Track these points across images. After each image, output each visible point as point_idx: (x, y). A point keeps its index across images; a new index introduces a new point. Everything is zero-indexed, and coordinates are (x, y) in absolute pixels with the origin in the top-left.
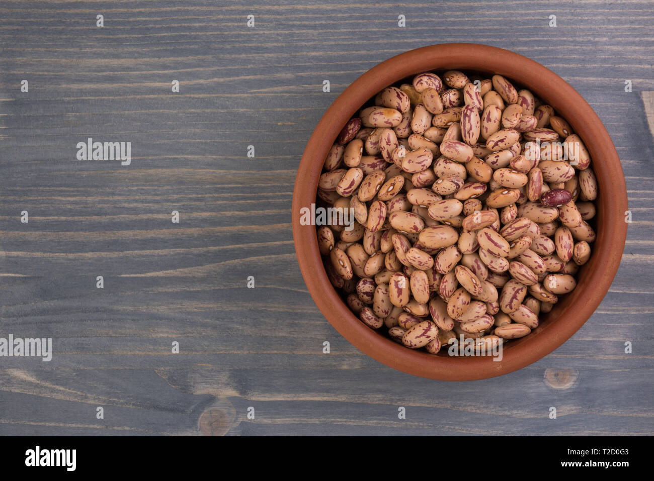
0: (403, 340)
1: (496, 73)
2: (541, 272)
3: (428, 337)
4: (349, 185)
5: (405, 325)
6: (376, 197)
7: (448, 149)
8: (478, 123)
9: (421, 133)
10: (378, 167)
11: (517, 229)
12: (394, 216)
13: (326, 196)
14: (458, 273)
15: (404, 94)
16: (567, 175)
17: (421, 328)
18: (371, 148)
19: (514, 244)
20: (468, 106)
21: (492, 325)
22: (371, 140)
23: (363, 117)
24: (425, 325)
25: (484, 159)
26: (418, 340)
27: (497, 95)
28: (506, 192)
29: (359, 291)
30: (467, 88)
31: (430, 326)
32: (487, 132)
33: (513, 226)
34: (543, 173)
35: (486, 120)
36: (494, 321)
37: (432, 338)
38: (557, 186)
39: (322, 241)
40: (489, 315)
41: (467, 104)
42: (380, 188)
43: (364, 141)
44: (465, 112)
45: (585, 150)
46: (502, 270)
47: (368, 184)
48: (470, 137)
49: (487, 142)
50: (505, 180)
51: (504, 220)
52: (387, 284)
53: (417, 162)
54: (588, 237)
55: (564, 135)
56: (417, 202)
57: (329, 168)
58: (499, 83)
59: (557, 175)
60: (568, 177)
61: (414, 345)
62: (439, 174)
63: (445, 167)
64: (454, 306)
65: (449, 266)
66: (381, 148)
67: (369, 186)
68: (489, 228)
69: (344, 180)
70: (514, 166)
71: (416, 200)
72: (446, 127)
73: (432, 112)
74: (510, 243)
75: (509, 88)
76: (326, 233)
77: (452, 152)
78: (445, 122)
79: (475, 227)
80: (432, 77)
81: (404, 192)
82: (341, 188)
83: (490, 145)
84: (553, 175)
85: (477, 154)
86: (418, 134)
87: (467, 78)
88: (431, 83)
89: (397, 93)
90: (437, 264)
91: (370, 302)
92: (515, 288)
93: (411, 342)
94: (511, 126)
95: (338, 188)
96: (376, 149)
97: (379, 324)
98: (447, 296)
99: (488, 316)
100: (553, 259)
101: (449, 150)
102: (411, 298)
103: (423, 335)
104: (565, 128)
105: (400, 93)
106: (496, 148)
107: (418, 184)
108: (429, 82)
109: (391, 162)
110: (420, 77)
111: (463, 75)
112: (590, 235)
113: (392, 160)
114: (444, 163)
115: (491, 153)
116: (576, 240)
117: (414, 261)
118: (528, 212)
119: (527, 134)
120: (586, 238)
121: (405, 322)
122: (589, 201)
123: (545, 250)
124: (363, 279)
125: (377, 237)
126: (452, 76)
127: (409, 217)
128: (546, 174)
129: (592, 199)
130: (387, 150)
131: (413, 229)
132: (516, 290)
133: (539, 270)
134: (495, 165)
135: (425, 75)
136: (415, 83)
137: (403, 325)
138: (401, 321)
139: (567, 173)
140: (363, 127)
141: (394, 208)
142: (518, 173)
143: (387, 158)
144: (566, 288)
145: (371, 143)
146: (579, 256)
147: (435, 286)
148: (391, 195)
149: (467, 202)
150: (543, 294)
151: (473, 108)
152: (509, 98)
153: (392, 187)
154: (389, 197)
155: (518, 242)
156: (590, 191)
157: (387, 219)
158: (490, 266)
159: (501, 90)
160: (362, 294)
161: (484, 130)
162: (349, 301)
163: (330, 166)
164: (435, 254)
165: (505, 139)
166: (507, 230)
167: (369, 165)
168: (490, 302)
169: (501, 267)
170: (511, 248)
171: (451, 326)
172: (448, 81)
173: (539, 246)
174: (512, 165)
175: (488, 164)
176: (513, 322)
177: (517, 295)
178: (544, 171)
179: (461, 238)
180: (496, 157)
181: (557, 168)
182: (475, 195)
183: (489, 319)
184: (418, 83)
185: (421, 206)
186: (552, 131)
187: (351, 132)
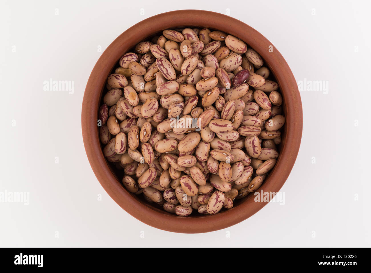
0: (208, 211)
1: (163, 30)
2: (259, 124)
3: (220, 201)
4: (121, 146)
5: (204, 202)
6: (140, 143)
7: (161, 91)
8: (169, 65)
9: (142, 90)
10: (132, 125)
11: (229, 110)
12: (157, 146)
13: (114, 159)
14: (213, 156)
15: (119, 75)
16: (238, 61)
17: (213, 199)
18: (121, 116)
19: (234, 119)
20: (158, 58)
21: (253, 171)
22: (118, 112)
23: (106, 102)
24: (214, 196)
25: (186, 82)
26: (216, 206)
27: (171, 42)
28: (210, 93)
29: (166, 199)
30: (152, 49)
31: (217, 194)
32: (178, 67)
33: (226, 110)
34: (224, 69)
35: (173, 60)
36: (252, 167)
37: (223, 201)
38: (238, 71)
39: (128, 186)
40: (247, 166)
41: (157, 58)
42: (139, 136)
43: (115, 115)
44: (158, 63)
45: (239, 41)
46: (236, 138)
47: (131, 139)
48: (170, 76)
49: (182, 72)
50: (204, 88)
51: (219, 109)
52: (180, 185)
53: (150, 109)
54: (273, 87)
55: (223, 39)
56: (165, 131)
57: (105, 143)
58: (168, 35)
59: (233, 65)
60: (239, 62)
61: (215, 211)
62: (166, 107)
63: (167, 102)
64: (224, 175)
65: (206, 155)
66: (126, 113)
67: (132, 139)
68: (214, 119)
69: (116, 144)
70: (205, 77)
71: (164, 130)
72: (154, 78)
73: (141, 75)
74: (231, 120)
75: (174, 34)
76: (127, 179)
77: (165, 91)
78: (152, 76)
79: (205, 124)
80: (129, 55)
81: (154, 130)
82: (118, 150)
83: (184, 72)
84: (231, 66)
85: (181, 82)
86: (141, 92)
87: (148, 43)
88: (130, 59)
89: (115, 77)
90: (198, 157)
91: (177, 202)
92: (250, 142)
93: (213, 210)
94: (189, 54)
95: (116, 151)
96: (124, 115)
97: (190, 211)
98: (216, 172)
99: (247, 168)
100: (262, 112)
101: (163, 91)
102: (198, 186)
103: (217, 202)
104: (221, 35)
105: (117, 76)
106: (188, 72)
107: (159, 120)
108: (129, 59)
109: (137, 117)
110: (122, 59)
111: (145, 43)
112: (274, 85)
113: (136, 116)
114: (165, 99)
115: (188, 76)
116: (268, 94)
117: (185, 163)
118: (230, 96)
119: (202, 53)
120: (273, 89)
121: (203, 201)
122: (262, 67)
123: (254, 111)
124: (165, 191)
125: (156, 164)
126: (140, 47)
127: (166, 142)
128: (226, 69)
129: (262, 65)
130: (130, 112)
131: (172, 148)
132: (252, 142)
133: (257, 124)
134: (194, 82)
135: (124, 57)
136: (121, 65)
137: (202, 203)
138: (201, 201)
139: (237, 60)
140: (109, 107)
141: (154, 142)
142: (209, 79)
143: (133, 116)
144: (280, 124)
145: (119, 114)
146: (275, 102)
147: (206, 170)
148: (147, 137)
149: (192, 113)
150: (270, 135)
151: (161, 58)
152: (178, 39)
153: (145, 132)
154: (147, 139)
155: (235, 117)
156: (257, 61)
157: (154, 150)
158: (228, 140)
159: (171, 38)
160: (169, 200)
161: (176, 67)
162: (166, 209)
163: (105, 141)
164: (194, 153)
165: (190, 64)
166: (224, 114)
167: (126, 127)
168: (242, 159)
169: (234, 137)
170: (233, 123)
171: (229, 187)
172: (140, 52)
173: (249, 110)
174: (203, 77)
175: (190, 84)
176: (264, 161)
177: (254, 144)
178: (224, 67)
179: (201, 135)
180: (192, 78)
181: (230, 61)
182: (193, 106)
183: (249, 169)
184: (123, 63)
185: (169, 132)
186: (215, 41)
187: (103, 115)
